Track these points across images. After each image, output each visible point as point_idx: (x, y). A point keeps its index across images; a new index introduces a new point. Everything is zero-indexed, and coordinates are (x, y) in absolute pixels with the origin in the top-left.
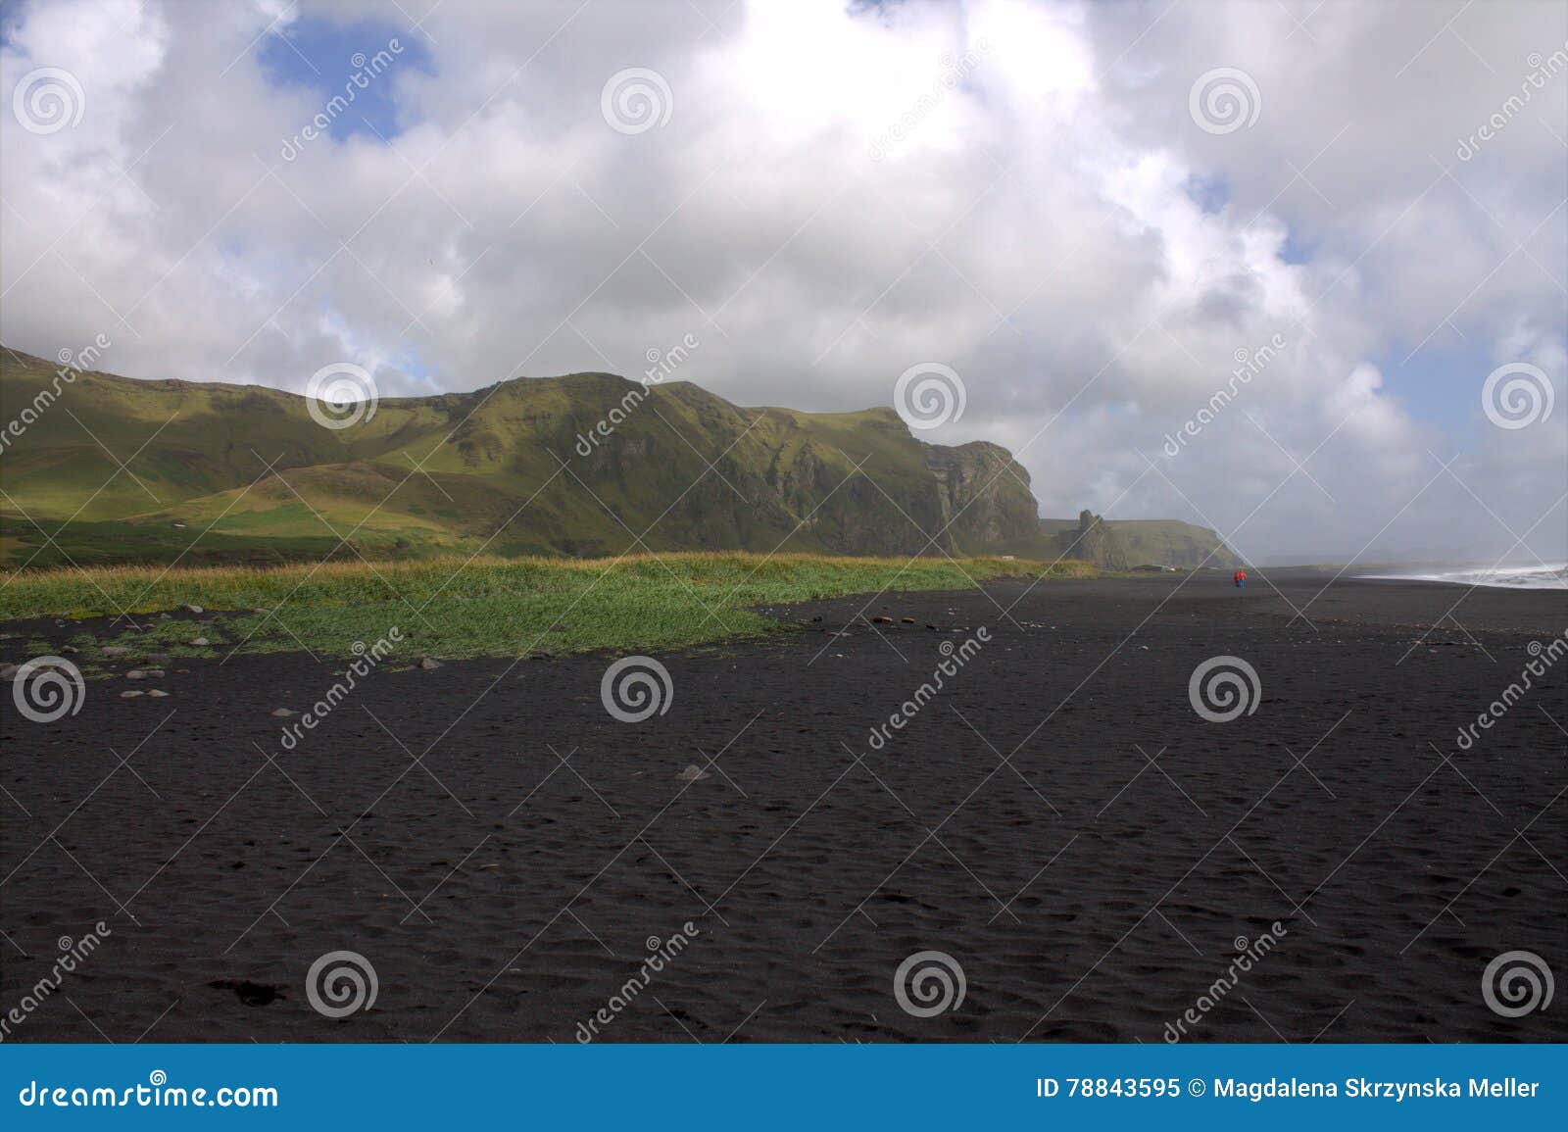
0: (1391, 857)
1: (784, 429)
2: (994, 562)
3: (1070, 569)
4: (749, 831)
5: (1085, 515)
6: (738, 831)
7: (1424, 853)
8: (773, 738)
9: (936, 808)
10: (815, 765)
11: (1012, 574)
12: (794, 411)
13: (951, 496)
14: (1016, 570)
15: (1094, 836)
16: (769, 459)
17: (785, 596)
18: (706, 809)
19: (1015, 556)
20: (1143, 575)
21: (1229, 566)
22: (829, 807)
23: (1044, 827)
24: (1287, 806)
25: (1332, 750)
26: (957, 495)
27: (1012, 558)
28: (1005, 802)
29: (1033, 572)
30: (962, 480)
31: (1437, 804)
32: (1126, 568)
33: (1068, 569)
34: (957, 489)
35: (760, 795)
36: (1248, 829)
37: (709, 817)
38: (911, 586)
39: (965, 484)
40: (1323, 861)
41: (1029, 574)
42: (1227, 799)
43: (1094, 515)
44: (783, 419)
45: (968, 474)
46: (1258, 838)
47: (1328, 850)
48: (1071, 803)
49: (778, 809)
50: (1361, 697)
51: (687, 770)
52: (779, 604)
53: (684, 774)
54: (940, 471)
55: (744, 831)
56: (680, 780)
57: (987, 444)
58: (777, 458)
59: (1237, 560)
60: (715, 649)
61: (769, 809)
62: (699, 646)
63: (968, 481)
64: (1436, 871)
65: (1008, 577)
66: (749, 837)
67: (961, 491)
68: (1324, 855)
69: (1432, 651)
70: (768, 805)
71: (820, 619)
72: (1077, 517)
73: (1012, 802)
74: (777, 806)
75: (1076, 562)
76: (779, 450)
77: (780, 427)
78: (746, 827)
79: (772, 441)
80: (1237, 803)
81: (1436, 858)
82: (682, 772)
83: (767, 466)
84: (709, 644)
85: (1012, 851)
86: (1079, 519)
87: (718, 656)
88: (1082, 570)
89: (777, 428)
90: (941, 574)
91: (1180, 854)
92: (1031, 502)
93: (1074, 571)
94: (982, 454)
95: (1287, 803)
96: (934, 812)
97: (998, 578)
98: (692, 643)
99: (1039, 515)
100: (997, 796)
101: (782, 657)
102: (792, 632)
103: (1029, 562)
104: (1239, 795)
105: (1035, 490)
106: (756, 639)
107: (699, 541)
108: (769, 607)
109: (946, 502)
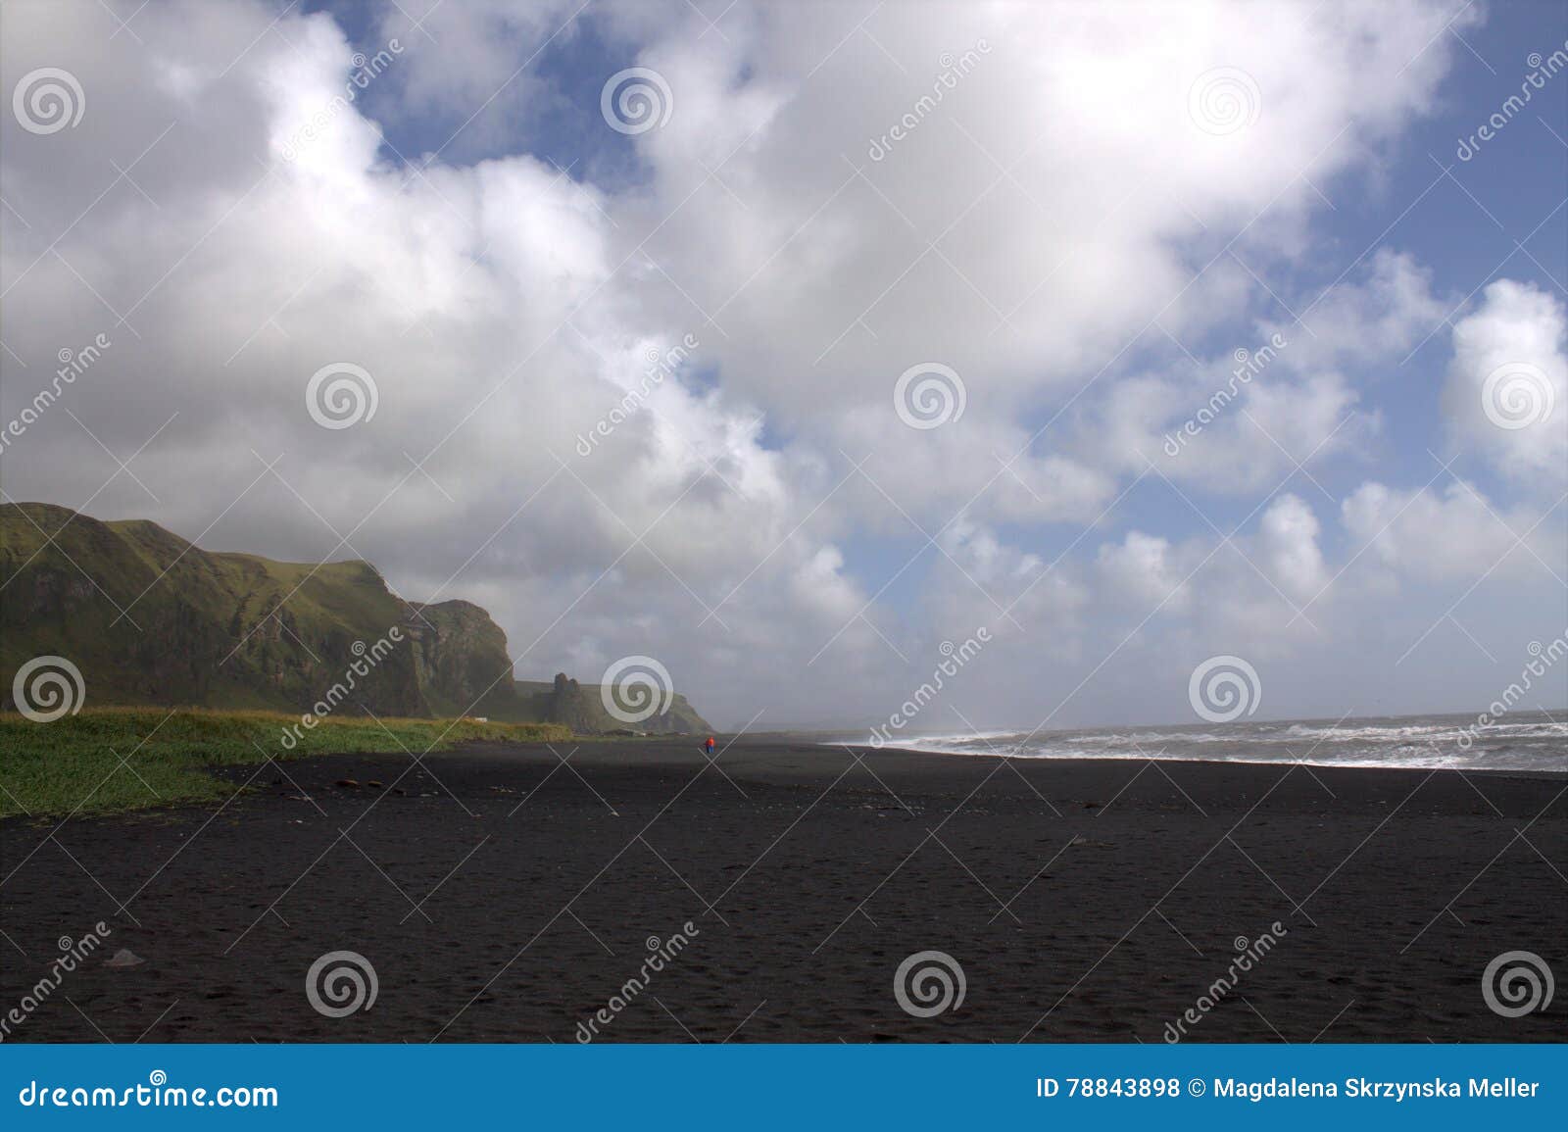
0: (840, 1019)
1: (252, 577)
2: (467, 724)
3: (543, 732)
4: (187, 1023)
5: (560, 678)
6: (173, 1024)
7: (869, 1013)
8: (220, 915)
9: (395, 988)
10: (266, 944)
11: (484, 736)
12: (262, 558)
13: (425, 656)
14: (488, 733)
15: (557, 1012)
16: (234, 609)
17: (243, 756)
18: (136, 1000)
19: (488, 718)
20: (615, 739)
21: (697, 732)
22: (280, 991)
23: (507, 1004)
24: (746, 973)
25: (788, 915)
26: (431, 655)
27: (485, 720)
28: (469, 978)
29: (506, 736)
30: (437, 639)
31: (882, 964)
32: (599, 732)
33: (540, 733)
34: (433, 647)
35: (201, 981)
36: (709, 998)
37: (140, 1009)
38: (380, 748)
39: (440, 643)
40: (778, 1026)
41: (502, 737)
42: (688, 967)
43: (569, 678)
44: (255, 569)
45: (444, 634)
46: (718, 1006)
47: (782, 1016)
48: (535, 977)
49: (222, 996)
50: (817, 862)
51: (116, 956)
52: (236, 765)
53: (112, 961)
54: (414, 629)
55: (180, 1023)
56: (108, 967)
57: (465, 603)
58: (242, 607)
59: (705, 727)
60: (159, 814)
61: (210, 997)
62: (142, 811)
63: (444, 640)
64: (880, 1030)
65: (480, 739)
66: (186, 1030)
67: (436, 650)
68: (779, 1021)
69: (881, 815)
70: (209, 991)
71: (280, 782)
72: (552, 680)
73: (475, 978)
74: (220, 992)
75: (549, 725)
76: (245, 600)
77: (249, 575)
78: (183, 1019)
79: (241, 590)
80: (698, 971)
81: (878, 1017)
82: (112, 957)
83: (232, 615)
84: (153, 809)
85: (474, 1031)
86: (553, 682)
87: (163, 822)
88: (558, 732)
89: (245, 577)
90: (411, 736)
91: (643, 1027)
92: (506, 662)
93: (548, 735)
94: (459, 612)
95: (746, 970)
96: (393, 991)
97: (470, 741)
98: (134, 808)
99: (514, 676)
100: (459, 973)
101: (236, 823)
102: (249, 795)
103: (504, 725)
104: (703, 963)
105: (511, 651)
106: (206, 803)
107: (150, 693)
108: (224, 768)
109: (419, 660)
